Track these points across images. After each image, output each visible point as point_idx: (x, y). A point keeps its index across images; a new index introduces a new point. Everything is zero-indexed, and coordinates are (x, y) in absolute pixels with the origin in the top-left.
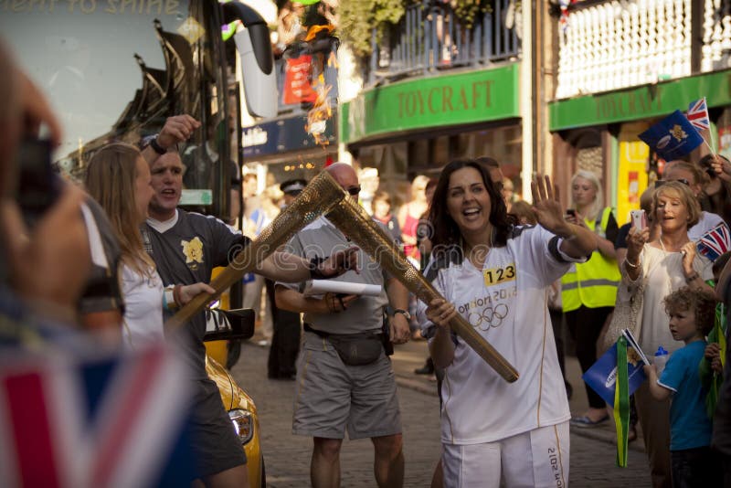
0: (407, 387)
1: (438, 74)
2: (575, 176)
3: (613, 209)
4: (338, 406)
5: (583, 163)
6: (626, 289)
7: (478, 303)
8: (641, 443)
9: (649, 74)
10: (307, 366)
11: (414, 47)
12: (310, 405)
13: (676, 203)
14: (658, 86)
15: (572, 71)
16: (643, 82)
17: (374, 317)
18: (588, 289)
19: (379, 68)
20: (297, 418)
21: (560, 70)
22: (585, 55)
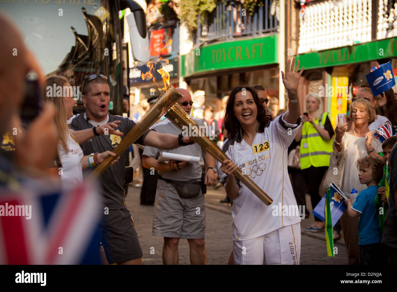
0: (215, 209)
1: (234, 40)
2: (308, 96)
3: (328, 113)
4: (177, 220)
5: (312, 88)
6: (335, 157)
7: (250, 163)
8: (342, 241)
9: (349, 40)
10: (160, 198)
11: (221, 25)
12: (162, 220)
13: (362, 110)
14: (354, 47)
15: (306, 39)
16: (345, 44)
17: (197, 172)
18: (315, 157)
19: (202, 36)
20: (155, 226)
21: (300, 38)
22: (314, 30)
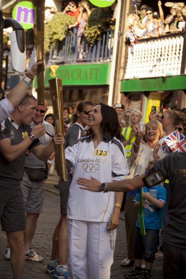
1: (77, 64)
5: (133, 107)
9: (163, 72)
11: (68, 51)
13: (155, 129)
14: (167, 78)
15: (132, 68)
16: (160, 75)
19: (53, 59)
21: (127, 67)
22: (138, 62)
